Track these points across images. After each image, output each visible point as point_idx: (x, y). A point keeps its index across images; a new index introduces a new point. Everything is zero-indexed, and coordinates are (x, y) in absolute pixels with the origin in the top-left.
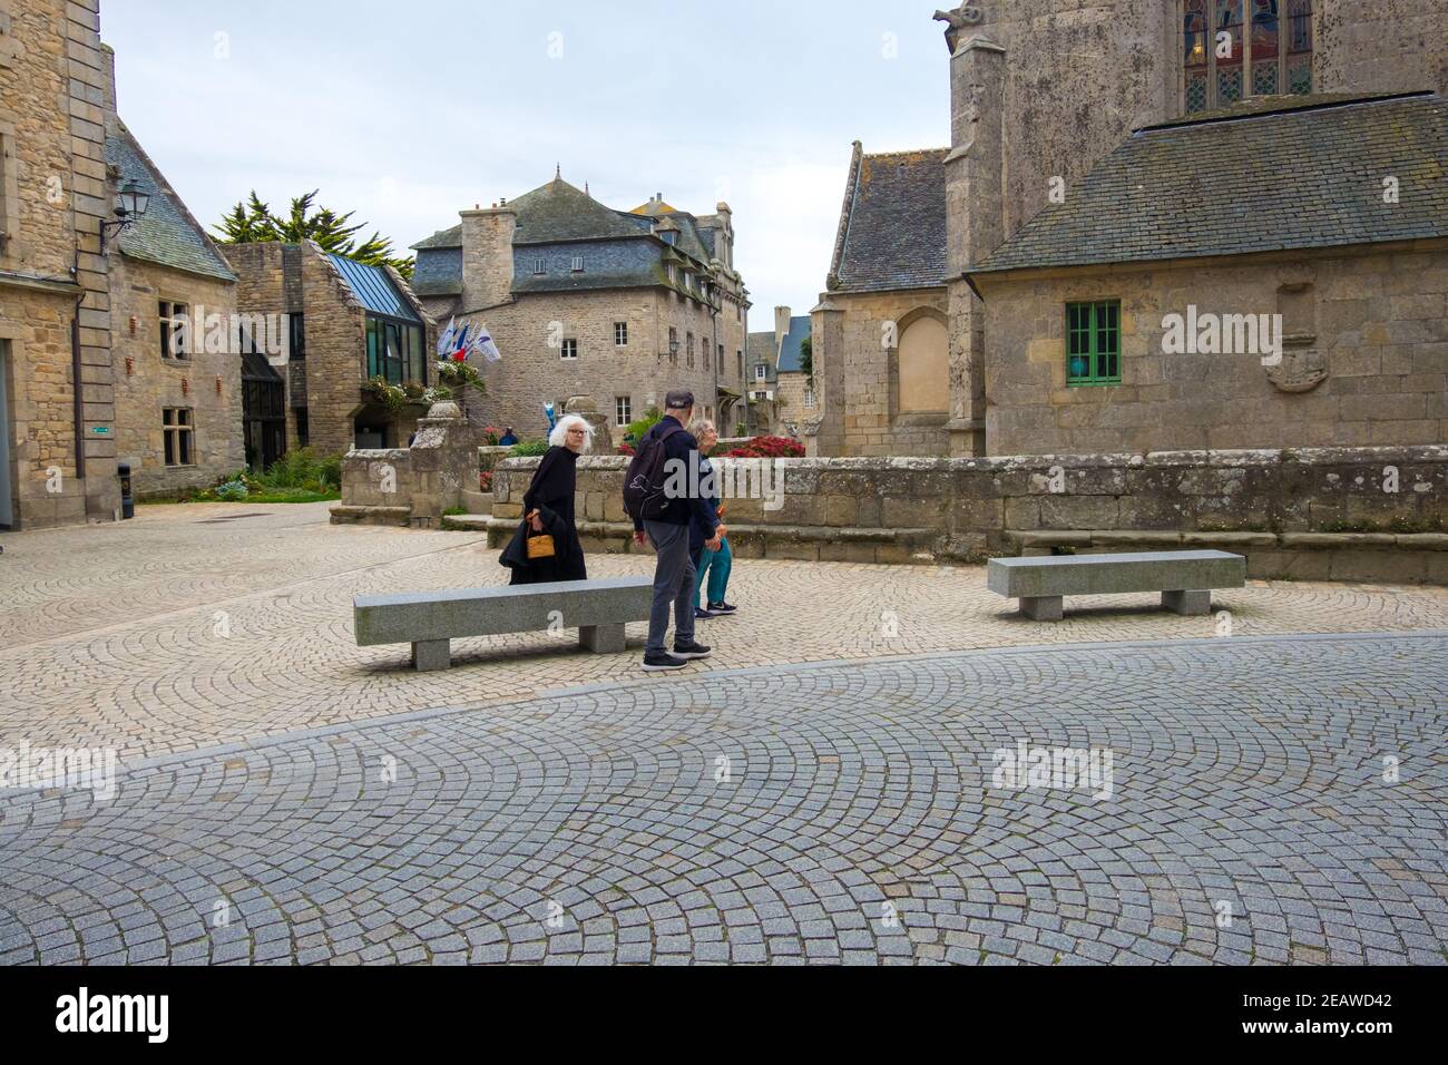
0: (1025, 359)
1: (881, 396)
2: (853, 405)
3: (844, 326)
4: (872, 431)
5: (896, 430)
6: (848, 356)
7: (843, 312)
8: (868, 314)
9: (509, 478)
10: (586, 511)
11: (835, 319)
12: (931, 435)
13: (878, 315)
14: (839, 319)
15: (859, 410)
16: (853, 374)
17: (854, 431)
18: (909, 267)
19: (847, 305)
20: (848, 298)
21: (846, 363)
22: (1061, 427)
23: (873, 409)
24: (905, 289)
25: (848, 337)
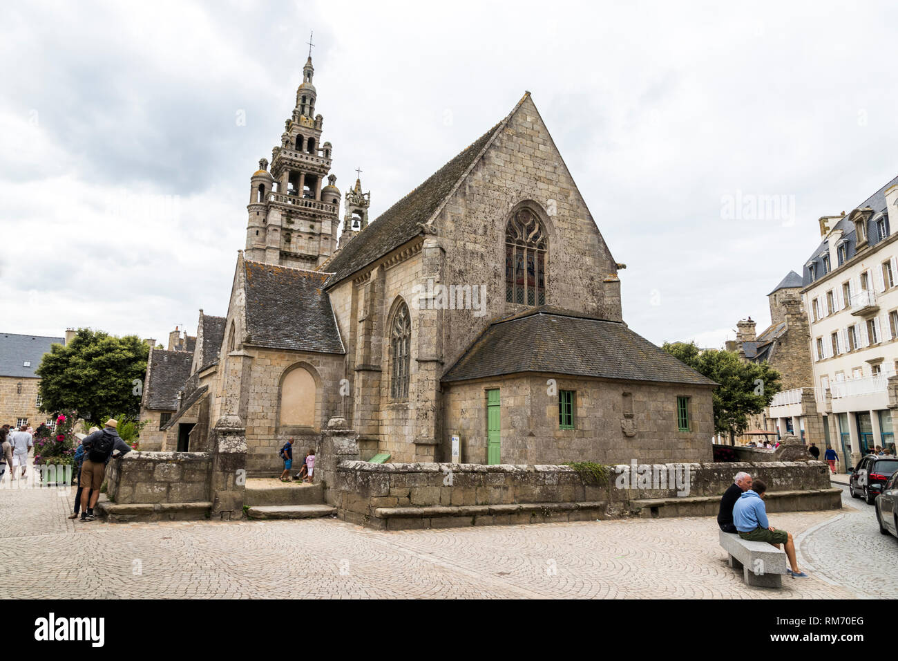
0: (545, 414)
1: (271, 415)
2: (253, 419)
3: (252, 367)
4: (263, 437)
5: (279, 437)
6: (253, 386)
7: (252, 358)
8: (268, 362)
9: (390, 479)
10: (440, 499)
11: (248, 362)
12: (301, 441)
13: (274, 362)
14: (250, 362)
15: (256, 423)
16: (254, 399)
17: (252, 437)
18: (292, 336)
19: (255, 354)
20: (257, 350)
21: (250, 391)
22: (559, 448)
23: (266, 423)
24: (294, 350)
25: (254, 374)
